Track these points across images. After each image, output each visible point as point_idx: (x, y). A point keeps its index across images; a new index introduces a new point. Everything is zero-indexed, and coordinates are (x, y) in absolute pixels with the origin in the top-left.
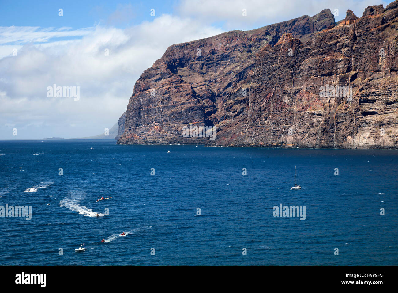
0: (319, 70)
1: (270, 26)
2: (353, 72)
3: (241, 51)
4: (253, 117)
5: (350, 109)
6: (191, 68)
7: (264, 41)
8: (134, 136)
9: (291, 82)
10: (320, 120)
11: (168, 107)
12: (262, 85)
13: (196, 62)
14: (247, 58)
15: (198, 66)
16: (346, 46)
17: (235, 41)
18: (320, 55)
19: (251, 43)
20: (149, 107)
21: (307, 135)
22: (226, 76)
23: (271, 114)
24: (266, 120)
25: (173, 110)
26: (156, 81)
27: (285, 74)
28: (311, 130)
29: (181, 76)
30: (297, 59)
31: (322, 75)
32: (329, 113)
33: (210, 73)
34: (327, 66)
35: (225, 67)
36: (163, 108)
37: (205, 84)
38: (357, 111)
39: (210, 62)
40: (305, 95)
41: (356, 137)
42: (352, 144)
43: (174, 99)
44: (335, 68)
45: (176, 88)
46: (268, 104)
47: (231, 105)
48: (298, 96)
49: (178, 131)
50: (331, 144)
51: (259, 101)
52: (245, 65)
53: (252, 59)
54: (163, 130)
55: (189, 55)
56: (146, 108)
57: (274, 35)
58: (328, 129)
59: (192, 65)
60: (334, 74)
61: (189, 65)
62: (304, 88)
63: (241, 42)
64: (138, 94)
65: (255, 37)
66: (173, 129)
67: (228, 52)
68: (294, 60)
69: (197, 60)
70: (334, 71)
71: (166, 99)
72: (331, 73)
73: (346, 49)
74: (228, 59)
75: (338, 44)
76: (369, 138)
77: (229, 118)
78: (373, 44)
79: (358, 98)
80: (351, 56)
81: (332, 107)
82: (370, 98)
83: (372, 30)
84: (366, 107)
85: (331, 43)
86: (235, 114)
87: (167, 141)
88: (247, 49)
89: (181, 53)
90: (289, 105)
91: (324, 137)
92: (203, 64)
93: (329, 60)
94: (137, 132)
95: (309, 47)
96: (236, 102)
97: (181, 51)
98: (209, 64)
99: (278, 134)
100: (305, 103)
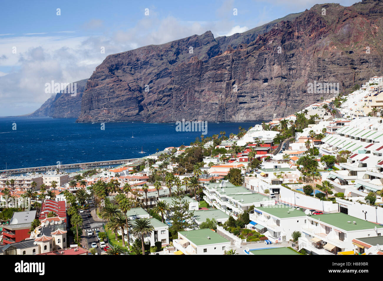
0: (214, 79)
1: (174, 42)
2: (233, 80)
3: (156, 59)
4: (176, 105)
5: (233, 101)
6: (124, 71)
7: (170, 52)
8: (88, 117)
9: (199, 85)
10: (217, 106)
11: (113, 98)
12: (181, 86)
13: (127, 66)
14: (161, 64)
15: (129, 69)
16: (229, 65)
17: (152, 53)
18: (214, 70)
19: (162, 53)
20: (99, 98)
21: (210, 115)
22: (147, 76)
23: (188, 103)
24: (184, 107)
25: (117, 100)
26: (102, 80)
27: (195, 81)
28: (212, 112)
29: (118, 77)
30: (202, 72)
31: (216, 82)
32: (222, 103)
33: (137, 74)
34: (219, 77)
35: (147, 70)
36: (109, 99)
37: (134, 82)
38: (236, 102)
39: (136, 66)
40: (207, 92)
41: (237, 116)
42: (235, 120)
43: (117, 93)
44: (223, 78)
45: (117, 85)
46: (185, 97)
47: (161, 98)
48: (203, 93)
49: (122, 113)
50: (223, 120)
51: (180, 96)
52: (161, 69)
53: (165, 65)
54: (111, 113)
55: (122, 62)
56: (97, 98)
57: (177, 48)
58: (222, 112)
59: (124, 68)
60: (223, 81)
61: (122, 69)
62: (206, 88)
63: (156, 53)
64: (90, 89)
65: (165, 49)
66: (118, 112)
67: (148, 59)
68: (200, 73)
69: (127, 65)
70: (223, 79)
71: (111, 92)
72: (221, 80)
73: (229, 67)
74: (148, 64)
75: (224, 64)
76: (243, 116)
77: (160, 105)
78: (243, 65)
79: (237, 95)
80: (231, 71)
81: (223, 99)
82: (243, 94)
83: (242, 57)
84: (241, 99)
85: (220, 63)
86: (164, 103)
87: (114, 119)
88: (160, 58)
89: (116, 61)
90: (198, 98)
91: (219, 116)
92: (131, 68)
93: (220, 73)
94: (90, 114)
95: (208, 65)
96: (164, 96)
97: (116, 59)
98: (136, 68)
99: (192, 115)
100: (207, 97)
